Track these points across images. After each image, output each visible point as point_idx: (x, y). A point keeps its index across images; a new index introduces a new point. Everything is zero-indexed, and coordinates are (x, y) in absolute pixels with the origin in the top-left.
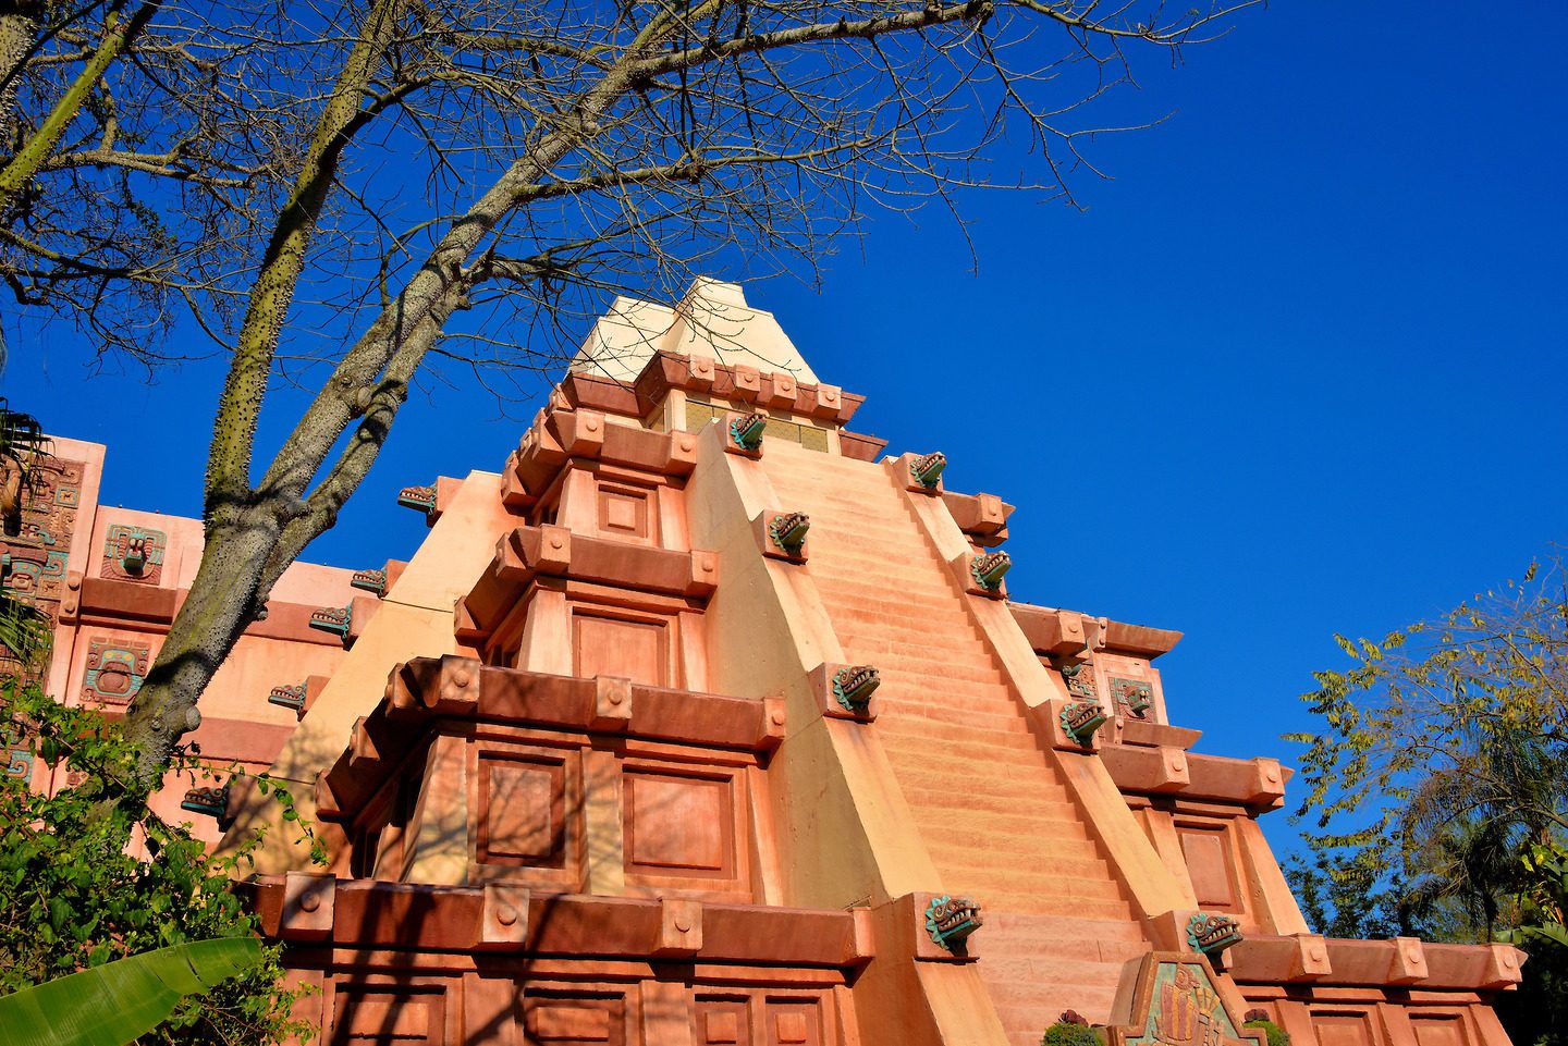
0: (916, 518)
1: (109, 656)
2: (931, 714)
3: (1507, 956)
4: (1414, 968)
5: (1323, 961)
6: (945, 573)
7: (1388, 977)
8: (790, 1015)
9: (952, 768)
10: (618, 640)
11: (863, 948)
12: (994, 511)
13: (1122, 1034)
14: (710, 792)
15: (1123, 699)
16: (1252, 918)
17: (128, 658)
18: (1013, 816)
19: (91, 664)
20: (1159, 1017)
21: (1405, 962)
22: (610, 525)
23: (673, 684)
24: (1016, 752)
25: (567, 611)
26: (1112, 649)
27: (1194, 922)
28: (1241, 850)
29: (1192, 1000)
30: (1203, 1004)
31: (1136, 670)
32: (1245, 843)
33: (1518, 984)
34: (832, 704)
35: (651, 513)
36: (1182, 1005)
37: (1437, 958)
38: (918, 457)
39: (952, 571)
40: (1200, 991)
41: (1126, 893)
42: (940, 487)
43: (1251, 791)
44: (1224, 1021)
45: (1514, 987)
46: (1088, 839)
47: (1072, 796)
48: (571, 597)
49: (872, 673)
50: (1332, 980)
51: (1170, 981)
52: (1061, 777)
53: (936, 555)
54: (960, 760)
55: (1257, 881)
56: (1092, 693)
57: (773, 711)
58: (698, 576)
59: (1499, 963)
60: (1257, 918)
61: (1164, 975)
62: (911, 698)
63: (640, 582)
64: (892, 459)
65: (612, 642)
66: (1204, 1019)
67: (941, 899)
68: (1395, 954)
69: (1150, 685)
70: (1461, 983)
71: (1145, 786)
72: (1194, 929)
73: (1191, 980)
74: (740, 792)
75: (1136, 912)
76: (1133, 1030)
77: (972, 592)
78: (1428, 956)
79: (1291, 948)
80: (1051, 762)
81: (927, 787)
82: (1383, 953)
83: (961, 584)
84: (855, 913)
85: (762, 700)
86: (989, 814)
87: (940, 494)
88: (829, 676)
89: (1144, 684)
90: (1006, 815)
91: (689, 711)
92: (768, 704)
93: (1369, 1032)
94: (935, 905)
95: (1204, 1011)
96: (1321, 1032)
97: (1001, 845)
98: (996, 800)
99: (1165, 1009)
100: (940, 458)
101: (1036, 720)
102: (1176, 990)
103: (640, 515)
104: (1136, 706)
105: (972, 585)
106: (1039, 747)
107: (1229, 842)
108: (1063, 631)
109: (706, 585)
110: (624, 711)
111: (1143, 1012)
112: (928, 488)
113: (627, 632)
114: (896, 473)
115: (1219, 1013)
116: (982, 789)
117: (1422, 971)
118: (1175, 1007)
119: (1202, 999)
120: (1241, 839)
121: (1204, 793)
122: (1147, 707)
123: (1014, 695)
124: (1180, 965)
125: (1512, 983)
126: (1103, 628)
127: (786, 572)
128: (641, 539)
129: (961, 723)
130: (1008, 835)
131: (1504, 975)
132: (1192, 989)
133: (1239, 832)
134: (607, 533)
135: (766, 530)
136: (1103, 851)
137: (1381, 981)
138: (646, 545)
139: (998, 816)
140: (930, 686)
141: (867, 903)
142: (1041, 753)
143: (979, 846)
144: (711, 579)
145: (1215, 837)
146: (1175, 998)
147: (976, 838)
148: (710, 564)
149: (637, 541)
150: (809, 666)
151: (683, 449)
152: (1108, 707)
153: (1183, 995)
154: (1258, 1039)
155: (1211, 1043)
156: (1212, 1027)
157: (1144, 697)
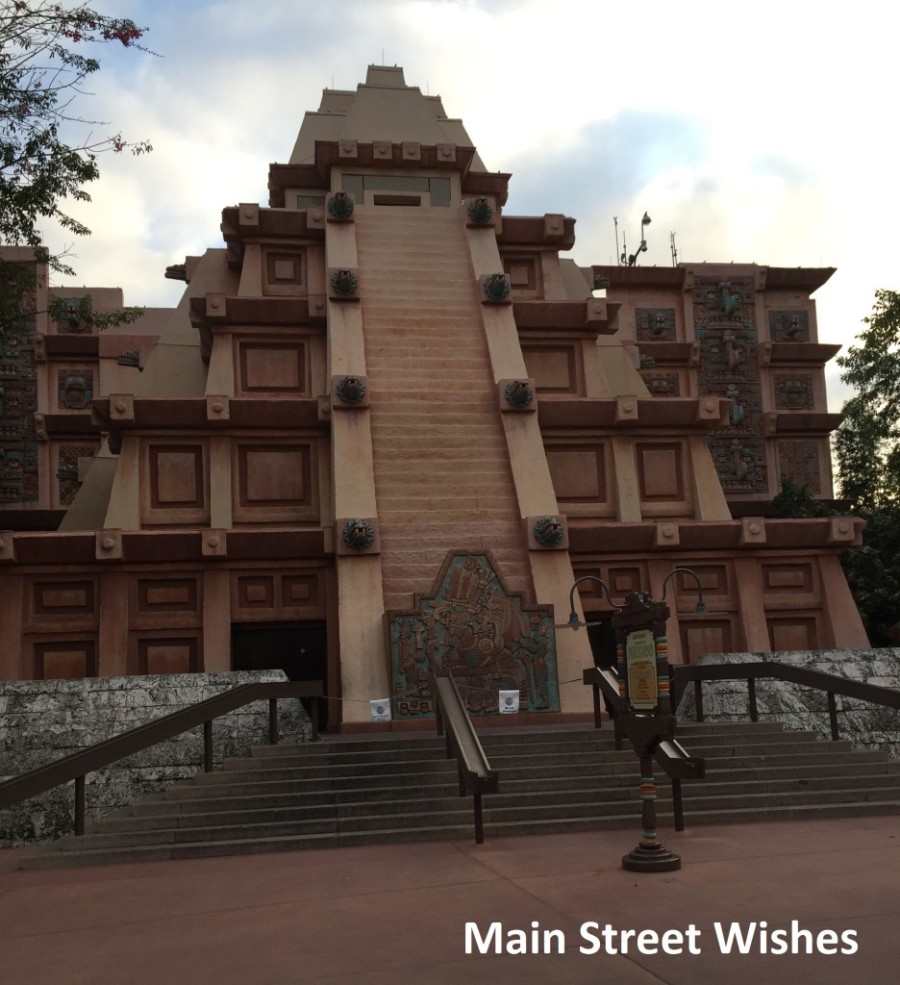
0: (468, 249)
1: (70, 380)
2: (423, 397)
4: (752, 538)
5: (674, 537)
8: (299, 585)
10: (271, 360)
11: (328, 548)
14: (296, 455)
15: (779, 326)
16: (691, 503)
17: (81, 380)
18: (457, 461)
19: (61, 386)
20: (448, 587)
21: (746, 534)
22: (278, 280)
27: (541, 523)
28: (689, 459)
29: (476, 576)
30: (483, 578)
31: (794, 302)
32: (691, 454)
34: (337, 401)
35: (303, 267)
36: (467, 579)
37: (782, 528)
39: (478, 288)
40: (482, 571)
43: (694, 419)
44: (497, 587)
49: (353, 381)
51: (461, 565)
52: (502, 431)
54: (434, 426)
55: (694, 480)
56: (752, 326)
57: (323, 404)
58: (312, 312)
59: (835, 530)
60: (693, 503)
61: (457, 562)
65: (268, 362)
66: (482, 587)
68: (741, 529)
69: (805, 313)
70: (807, 543)
71: (608, 423)
72: (539, 527)
73: (476, 564)
74: (314, 454)
75: (516, 516)
76: (429, 595)
77: (485, 303)
78: (772, 528)
79: (652, 530)
80: (500, 421)
81: (400, 448)
82: (732, 528)
83: (480, 297)
84: (325, 529)
85: (318, 398)
88: (335, 384)
89: (796, 313)
90: (450, 460)
92: (320, 400)
93: (725, 578)
94: (349, 525)
95: (482, 582)
97: (439, 480)
98: (447, 451)
99: (453, 581)
101: (497, 393)
102: (464, 571)
103: (296, 269)
105: (484, 298)
107: (681, 454)
108: (589, 313)
110: (224, 416)
111: (437, 584)
112: (481, 225)
113: (277, 354)
114: (464, 214)
115: (495, 582)
117: (761, 539)
118: (461, 581)
119: (482, 575)
120: (690, 452)
121: (658, 423)
123: (492, 375)
127: (343, 310)
129: (444, 400)
132: (476, 570)
133: (689, 446)
134: (273, 286)
135: (329, 282)
136: (512, 478)
137: (732, 546)
142: (494, 416)
143: (422, 481)
146: (463, 575)
147: (422, 476)
151: (315, 220)
152: (763, 335)
153: (469, 573)
154: (520, 596)
155: (484, 600)
156: (486, 591)
157: (796, 323)
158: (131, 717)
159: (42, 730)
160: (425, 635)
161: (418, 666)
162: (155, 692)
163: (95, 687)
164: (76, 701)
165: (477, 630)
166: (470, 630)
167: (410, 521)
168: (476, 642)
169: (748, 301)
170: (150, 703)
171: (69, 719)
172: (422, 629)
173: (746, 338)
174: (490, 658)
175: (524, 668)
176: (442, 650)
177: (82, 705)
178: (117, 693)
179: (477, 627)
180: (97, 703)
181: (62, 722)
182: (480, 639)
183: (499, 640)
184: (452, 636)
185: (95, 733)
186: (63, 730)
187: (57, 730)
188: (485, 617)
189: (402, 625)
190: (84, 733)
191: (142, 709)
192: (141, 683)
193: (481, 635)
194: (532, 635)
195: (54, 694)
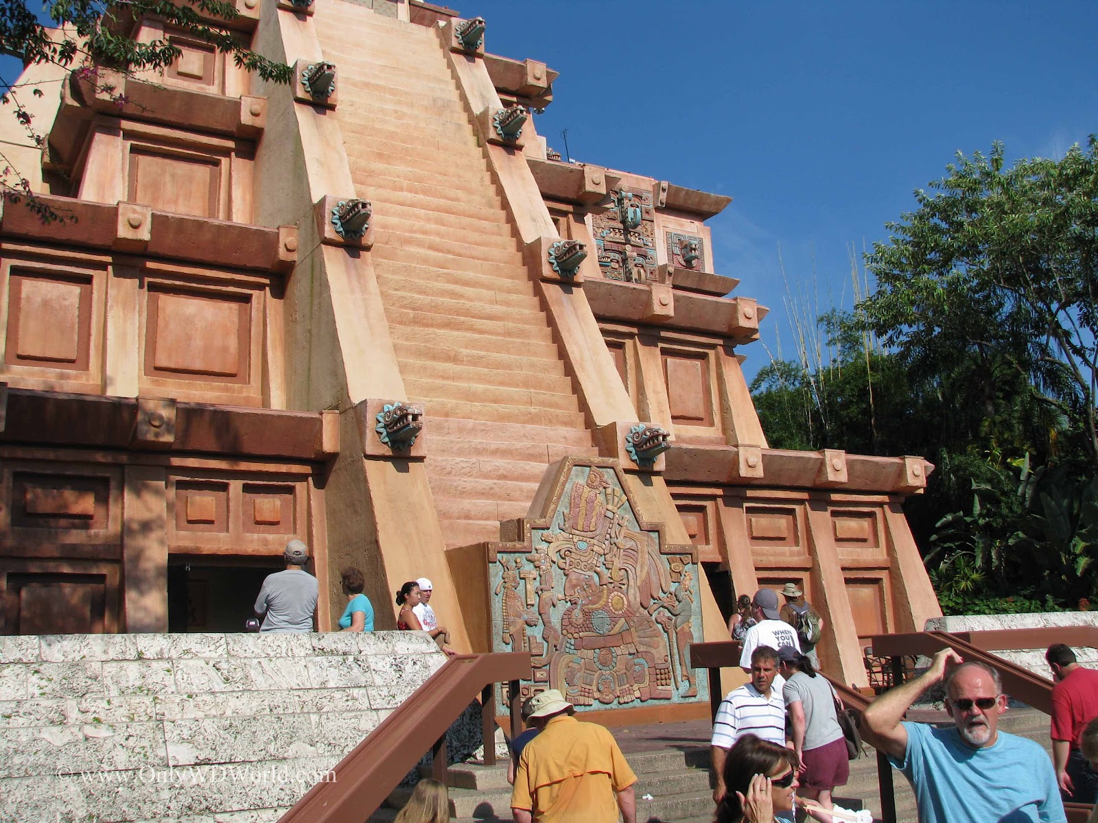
0: (455, 76)
2: (432, 247)
3: (915, 466)
4: (835, 475)
5: (757, 468)
6: (472, 124)
7: (815, 480)
8: (266, 500)
9: (443, 293)
10: (173, 176)
11: (329, 444)
12: (538, 76)
13: (528, 526)
14: (230, 309)
15: (677, 251)
16: (720, 430)
18: (491, 337)
20: (566, 512)
21: (829, 470)
23: (222, 215)
24: (507, 282)
25: (124, 147)
26: (671, 208)
27: (634, 431)
28: (717, 374)
29: (601, 498)
30: (611, 502)
31: (691, 228)
32: (721, 368)
33: (924, 488)
34: (329, 232)
35: (218, 64)
36: (590, 502)
37: (858, 467)
38: (463, 22)
39: (478, 123)
40: (609, 491)
41: (583, 406)
42: (481, 50)
43: (730, 326)
44: (629, 516)
45: (921, 491)
46: (560, 359)
47: (551, 322)
48: (129, 135)
49: (364, 205)
50: (765, 482)
51: (582, 481)
52: (544, 306)
53: (467, 108)
54: (452, 287)
55: (727, 401)
56: (650, 245)
57: (287, 238)
58: (246, 118)
59: (909, 472)
60: (724, 431)
61: (577, 476)
62: (415, 232)
63: (193, 123)
64: (442, 23)
65: (168, 178)
66: (610, 515)
67: (393, 405)
68: (822, 463)
69: (701, 241)
70: (876, 487)
71: (636, 317)
72: (633, 438)
73: (602, 481)
74: (258, 309)
75: (589, 423)
76: (540, 522)
77: (492, 142)
78: (850, 465)
79: (732, 456)
80: (538, 292)
81: (414, 309)
82: (812, 462)
83: (484, 134)
84: (324, 415)
85: (278, 229)
86: (468, 335)
87: (481, 56)
88: (329, 208)
89: (695, 239)
90: (486, 336)
91: (208, 236)
92: (283, 232)
93: (795, 525)
94: (386, 410)
95: (610, 507)
96: (753, 524)
97: (475, 361)
98: (478, 323)
99: (573, 504)
100: (480, 22)
101: (530, 254)
102: (587, 489)
103: (208, 66)
104: (687, 256)
105: (492, 135)
106: (530, 278)
107: (708, 367)
108: (586, 182)
109: (253, 127)
110: (145, 234)
111: (552, 507)
112: (469, 51)
113: (182, 168)
114: (444, 34)
115: (625, 509)
116: (467, 313)
117: (843, 477)
118: (583, 504)
119: (610, 497)
120: (719, 366)
121: (689, 325)
122: (696, 257)
123: (515, 233)
124: (594, 468)
125: (918, 488)
126: (664, 190)
127: (314, 116)
128: (207, 87)
130: (483, 353)
131: (912, 481)
132: (601, 489)
133: (718, 359)
134: (174, 81)
135: (298, 77)
136: (569, 371)
137: (808, 484)
138: (211, 92)
139: (477, 336)
140: (439, 222)
141: (336, 408)
142: (531, 283)
143: (454, 361)
144: (258, 122)
145: (698, 363)
146: (585, 495)
147: (452, 354)
148: (257, 108)
149: (202, 88)
150: (316, 199)
151: (246, 4)
152: (661, 257)
153: (592, 494)
154: (658, 531)
155: (613, 535)
156: (616, 522)
157: (695, 249)
158: (191, 712)
159: (24, 739)
160: (537, 583)
161: (529, 631)
162: (224, 665)
163: (112, 654)
164: (81, 682)
165: (606, 579)
166: (596, 578)
167: (447, 415)
168: (605, 596)
169: (647, 217)
170: (219, 686)
171: (74, 715)
172: (535, 573)
173: (645, 257)
174: (623, 620)
175: (665, 635)
176: (563, 607)
177: (95, 687)
178: (154, 664)
179: (606, 573)
180: (123, 684)
181: (61, 721)
182: (610, 592)
183: (634, 596)
184: (574, 586)
185: (131, 742)
186: (67, 737)
187: (55, 737)
188: (616, 561)
189: (506, 567)
190: (109, 745)
191: (208, 698)
192: (195, 648)
193: (611, 586)
194: (673, 587)
195: (35, 666)
